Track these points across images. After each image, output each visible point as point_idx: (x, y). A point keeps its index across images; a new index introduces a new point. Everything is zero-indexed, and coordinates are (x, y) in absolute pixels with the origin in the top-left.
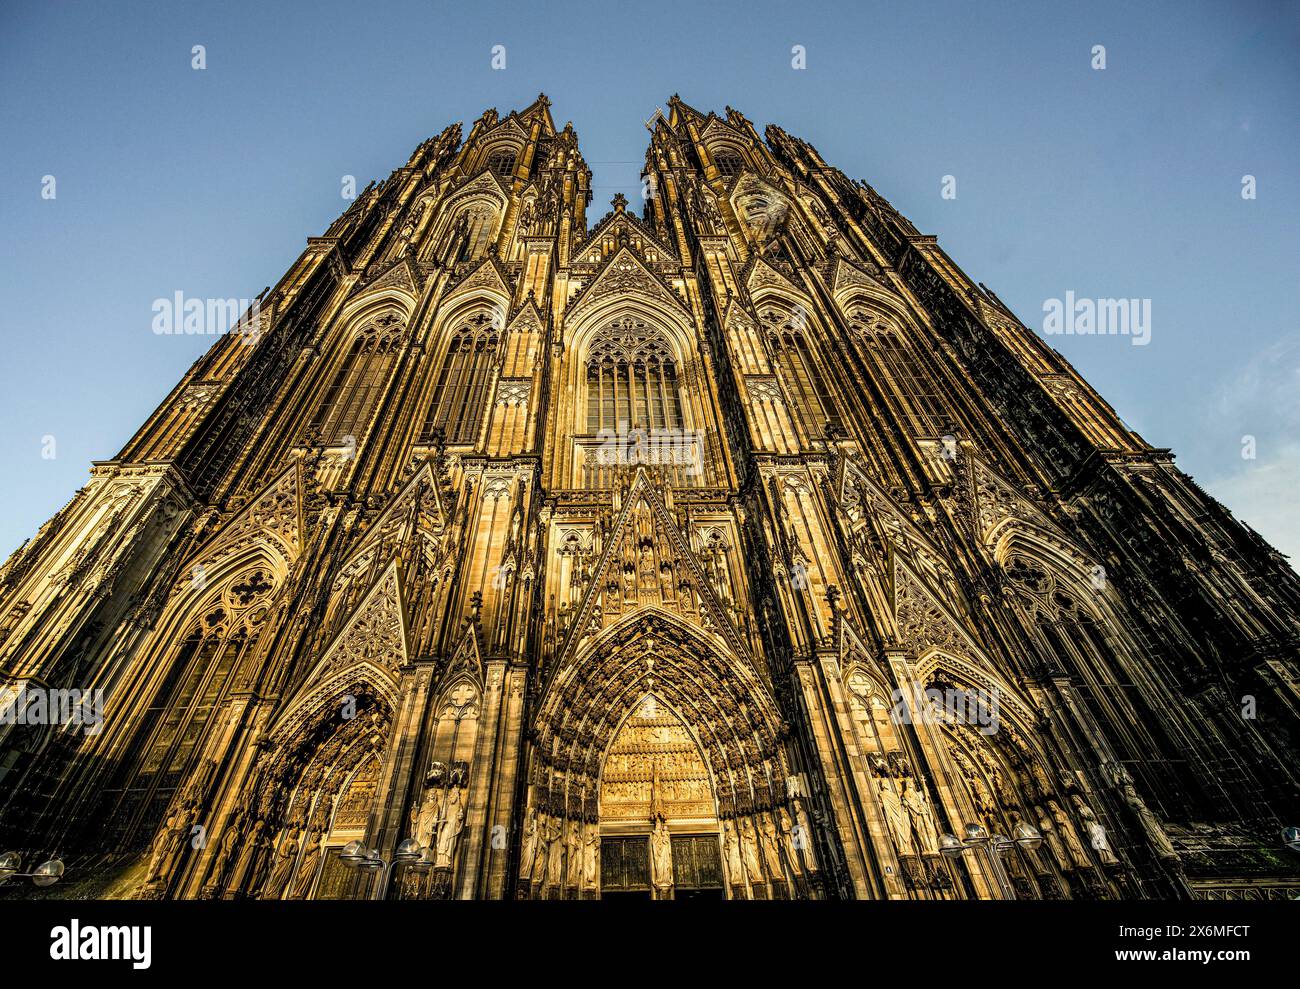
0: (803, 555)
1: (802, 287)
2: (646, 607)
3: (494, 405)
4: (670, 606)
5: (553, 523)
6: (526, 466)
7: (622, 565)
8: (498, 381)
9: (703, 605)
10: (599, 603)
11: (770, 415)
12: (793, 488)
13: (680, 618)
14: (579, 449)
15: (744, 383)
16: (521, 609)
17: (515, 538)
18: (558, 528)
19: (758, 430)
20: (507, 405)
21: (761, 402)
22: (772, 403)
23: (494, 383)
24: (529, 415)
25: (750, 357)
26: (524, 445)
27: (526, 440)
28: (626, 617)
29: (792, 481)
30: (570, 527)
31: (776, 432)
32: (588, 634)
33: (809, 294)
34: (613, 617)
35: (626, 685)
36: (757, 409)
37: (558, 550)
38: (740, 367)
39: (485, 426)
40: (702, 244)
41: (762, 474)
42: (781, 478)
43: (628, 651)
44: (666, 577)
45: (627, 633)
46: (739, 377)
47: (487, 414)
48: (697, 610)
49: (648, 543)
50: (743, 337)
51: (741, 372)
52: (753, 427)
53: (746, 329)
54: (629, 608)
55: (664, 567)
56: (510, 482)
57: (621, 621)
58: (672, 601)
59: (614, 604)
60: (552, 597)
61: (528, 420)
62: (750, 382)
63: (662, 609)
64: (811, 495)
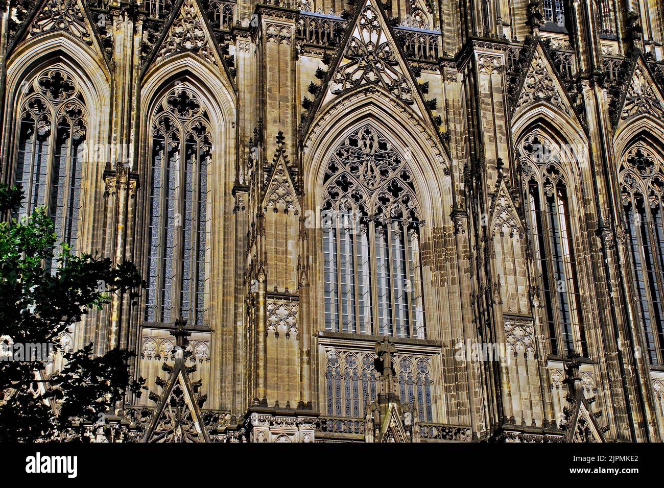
1: (580, 111)
3: (266, 333)
6: (308, 426)
8: (264, 297)
15: (503, 324)
19: (510, 395)
20: (277, 333)
21: (516, 354)
22: (526, 355)
23: (261, 299)
24: (301, 353)
25: (511, 278)
26: (302, 395)
27: (302, 388)
31: (525, 395)
33: (586, 131)
38: (501, 303)
39: (261, 364)
46: (498, 317)
47: (261, 345)
50: (508, 250)
51: (501, 309)
61: (301, 359)
62: (508, 326)
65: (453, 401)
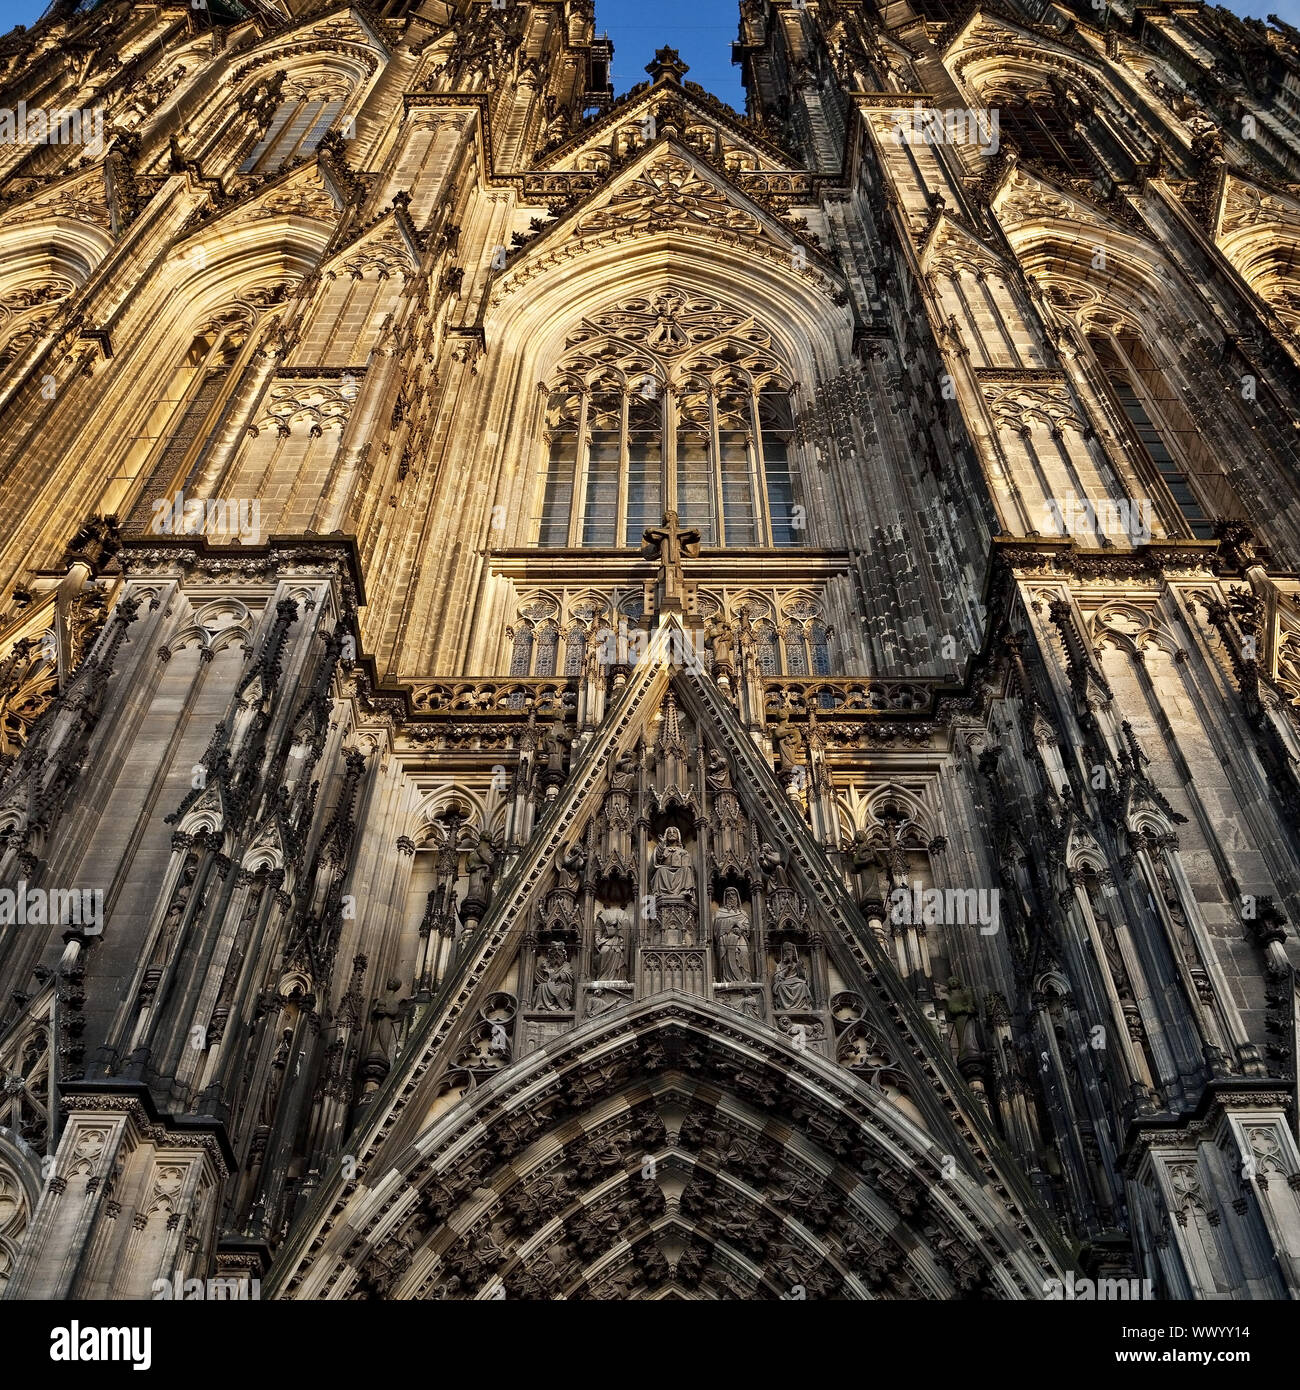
0: (1162, 802)
1: (1133, 224)
2: (657, 1001)
3: (250, 428)
4: (738, 1001)
5: (393, 764)
6: (309, 570)
7: (590, 878)
8: (269, 377)
9: (844, 1001)
10: (509, 986)
11: (1051, 463)
12: (1121, 640)
13: (768, 1034)
14: (498, 588)
15: (973, 386)
16: (223, 956)
17: (236, 745)
18: (410, 783)
19: (1016, 494)
20: (285, 430)
21: (1024, 433)
22: (1056, 435)
23: (259, 381)
25: (991, 333)
26: (316, 522)
28: (590, 1029)
29: (1121, 623)
30: (448, 780)
32: (462, 1080)
33: (1152, 238)
34: (551, 1030)
35: (588, 1260)
36: (1013, 449)
37: (403, 843)
38: (963, 352)
40: (865, 112)
41: (1027, 598)
42: (1088, 615)
43: (598, 1144)
44: (732, 915)
45: (593, 1083)
46: (958, 371)
47: (224, 450)
48: (825, 1013)
49: (679, 816)
50: (974, 295)
51: (964, 361)
52: (1000, 487)
53: (980, 277)
54: (604, 1003)
55: (726, 885)
56: (257, 614)
57: (575, 1039)
58: (745, 982)
59: (556, 989)
60: (360, 962)
61: (338, 462)
62: (992, 387)
63: (714, 1007)
64: (1178, 658)
65: (889, 648)
